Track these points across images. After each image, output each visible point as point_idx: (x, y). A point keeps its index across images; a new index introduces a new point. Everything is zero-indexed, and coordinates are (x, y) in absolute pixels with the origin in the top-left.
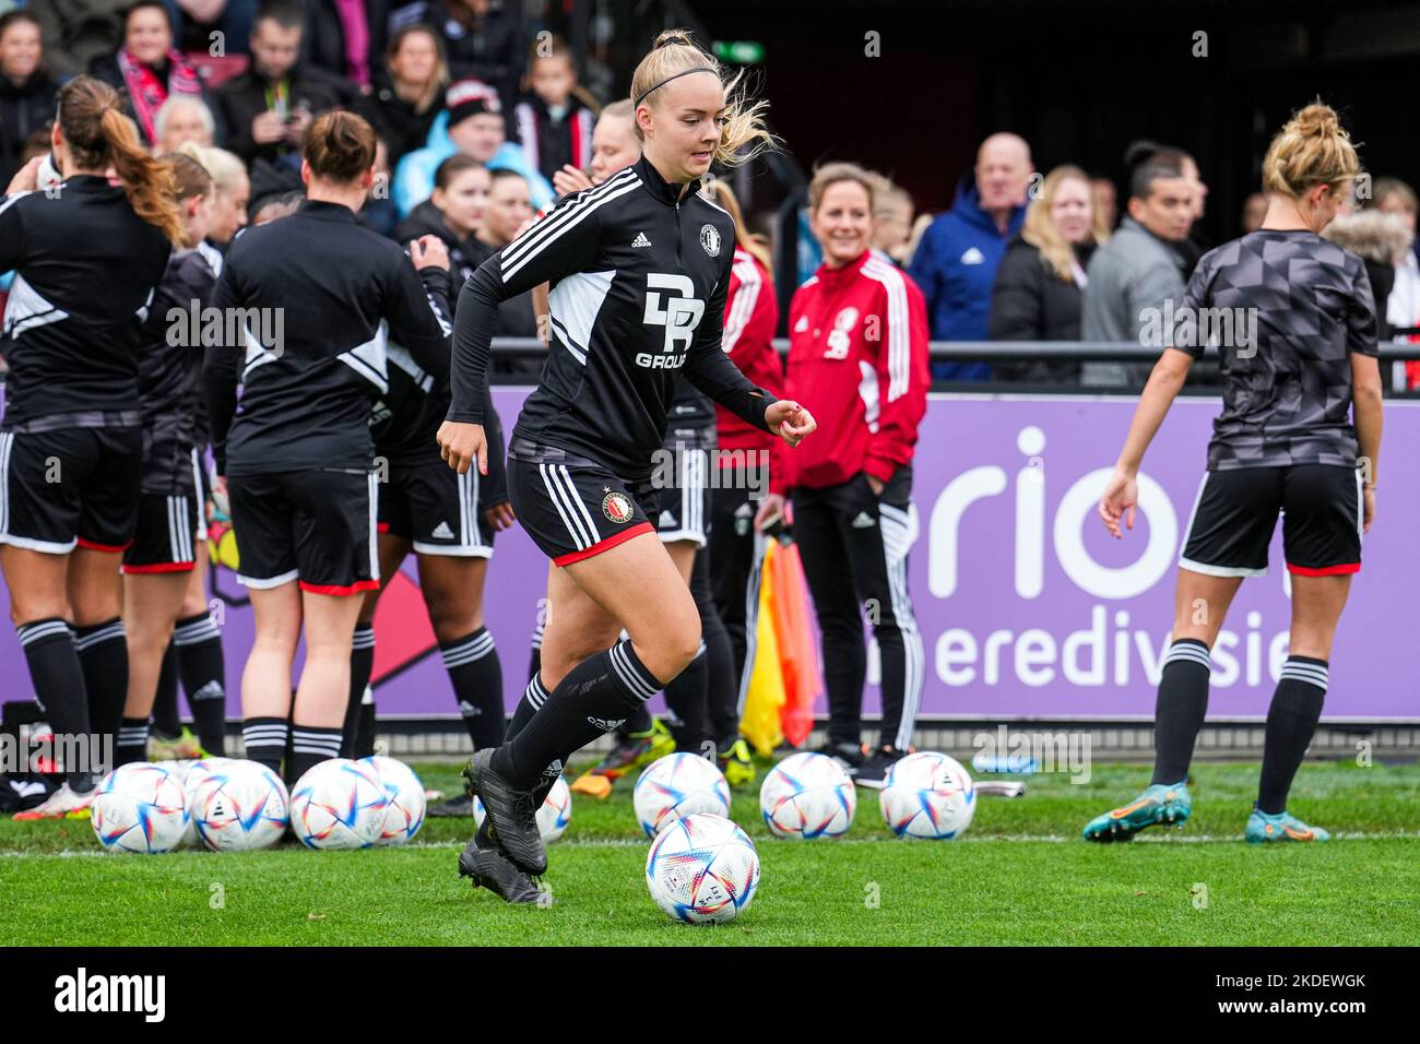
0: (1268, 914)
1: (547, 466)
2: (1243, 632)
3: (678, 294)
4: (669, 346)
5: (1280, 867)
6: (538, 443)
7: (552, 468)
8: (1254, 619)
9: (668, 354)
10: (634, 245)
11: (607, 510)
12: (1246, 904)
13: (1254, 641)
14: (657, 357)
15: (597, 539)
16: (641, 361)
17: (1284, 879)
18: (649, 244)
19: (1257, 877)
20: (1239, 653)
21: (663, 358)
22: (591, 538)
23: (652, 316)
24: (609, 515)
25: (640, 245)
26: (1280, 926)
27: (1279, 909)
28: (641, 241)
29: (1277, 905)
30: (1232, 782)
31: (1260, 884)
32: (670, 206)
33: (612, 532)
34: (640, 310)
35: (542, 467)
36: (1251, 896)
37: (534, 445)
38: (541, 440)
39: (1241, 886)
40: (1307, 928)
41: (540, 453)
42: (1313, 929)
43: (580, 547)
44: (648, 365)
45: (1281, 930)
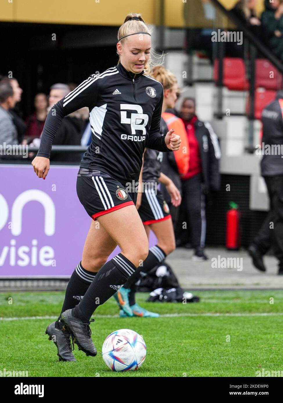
0: (35, 345)
1: (95, 177)
2: (30, 246)
3: (136, 112)
4: (134, 132)
5: (39, 328)
6: (89, 169)
7: (97, 178)
8: (35, 242)
9: (134, 135)
10: (114, 94)
11: (117, 195)
12: (27, 341)
13: (34, 250)
14: (129, 136)
15: (113, 206)
16: (123, 137)
17: (41, 333)
18: (120, 93)
19: (31, 332)
20: (29, 254)
21: (132, 137)
22: (111, 205)
23: (124, 120)
24: (118, 197)
25: (116, 94)
26: (38, 349)
27: (38, 343)
28: (117, 92)
29: (38, 342)
30: (25, 299)
31: (32, 334)
32: (130, 80)
33: (119, 203)
34: (119, 118)
35: (93, 178)
36: (29, 339)
37: (88, 170)
38: (90, 168)
39: (26, 335)
40: (47, 349)
41: (90, 173)
42: (50, 350)
43: (106, 209)
44: (126, 139)
45: (38, 350)
